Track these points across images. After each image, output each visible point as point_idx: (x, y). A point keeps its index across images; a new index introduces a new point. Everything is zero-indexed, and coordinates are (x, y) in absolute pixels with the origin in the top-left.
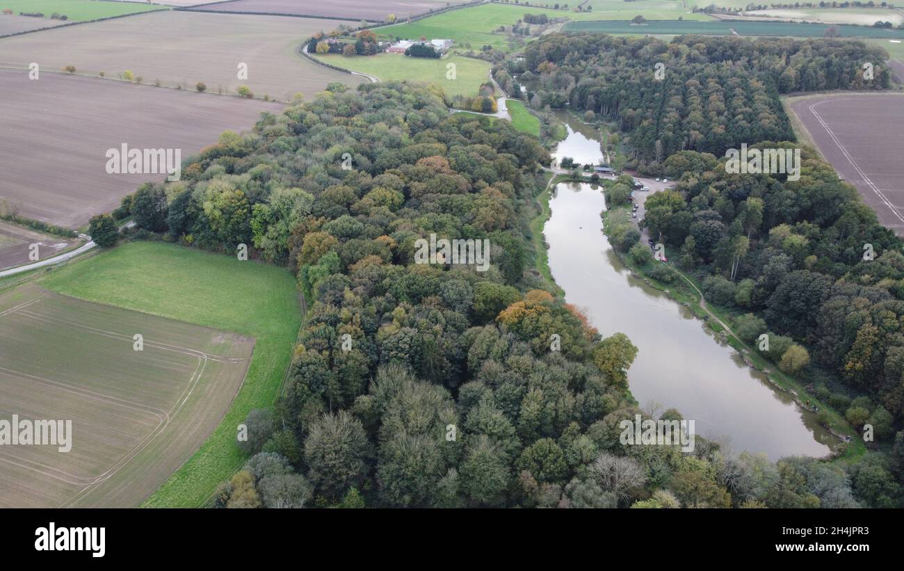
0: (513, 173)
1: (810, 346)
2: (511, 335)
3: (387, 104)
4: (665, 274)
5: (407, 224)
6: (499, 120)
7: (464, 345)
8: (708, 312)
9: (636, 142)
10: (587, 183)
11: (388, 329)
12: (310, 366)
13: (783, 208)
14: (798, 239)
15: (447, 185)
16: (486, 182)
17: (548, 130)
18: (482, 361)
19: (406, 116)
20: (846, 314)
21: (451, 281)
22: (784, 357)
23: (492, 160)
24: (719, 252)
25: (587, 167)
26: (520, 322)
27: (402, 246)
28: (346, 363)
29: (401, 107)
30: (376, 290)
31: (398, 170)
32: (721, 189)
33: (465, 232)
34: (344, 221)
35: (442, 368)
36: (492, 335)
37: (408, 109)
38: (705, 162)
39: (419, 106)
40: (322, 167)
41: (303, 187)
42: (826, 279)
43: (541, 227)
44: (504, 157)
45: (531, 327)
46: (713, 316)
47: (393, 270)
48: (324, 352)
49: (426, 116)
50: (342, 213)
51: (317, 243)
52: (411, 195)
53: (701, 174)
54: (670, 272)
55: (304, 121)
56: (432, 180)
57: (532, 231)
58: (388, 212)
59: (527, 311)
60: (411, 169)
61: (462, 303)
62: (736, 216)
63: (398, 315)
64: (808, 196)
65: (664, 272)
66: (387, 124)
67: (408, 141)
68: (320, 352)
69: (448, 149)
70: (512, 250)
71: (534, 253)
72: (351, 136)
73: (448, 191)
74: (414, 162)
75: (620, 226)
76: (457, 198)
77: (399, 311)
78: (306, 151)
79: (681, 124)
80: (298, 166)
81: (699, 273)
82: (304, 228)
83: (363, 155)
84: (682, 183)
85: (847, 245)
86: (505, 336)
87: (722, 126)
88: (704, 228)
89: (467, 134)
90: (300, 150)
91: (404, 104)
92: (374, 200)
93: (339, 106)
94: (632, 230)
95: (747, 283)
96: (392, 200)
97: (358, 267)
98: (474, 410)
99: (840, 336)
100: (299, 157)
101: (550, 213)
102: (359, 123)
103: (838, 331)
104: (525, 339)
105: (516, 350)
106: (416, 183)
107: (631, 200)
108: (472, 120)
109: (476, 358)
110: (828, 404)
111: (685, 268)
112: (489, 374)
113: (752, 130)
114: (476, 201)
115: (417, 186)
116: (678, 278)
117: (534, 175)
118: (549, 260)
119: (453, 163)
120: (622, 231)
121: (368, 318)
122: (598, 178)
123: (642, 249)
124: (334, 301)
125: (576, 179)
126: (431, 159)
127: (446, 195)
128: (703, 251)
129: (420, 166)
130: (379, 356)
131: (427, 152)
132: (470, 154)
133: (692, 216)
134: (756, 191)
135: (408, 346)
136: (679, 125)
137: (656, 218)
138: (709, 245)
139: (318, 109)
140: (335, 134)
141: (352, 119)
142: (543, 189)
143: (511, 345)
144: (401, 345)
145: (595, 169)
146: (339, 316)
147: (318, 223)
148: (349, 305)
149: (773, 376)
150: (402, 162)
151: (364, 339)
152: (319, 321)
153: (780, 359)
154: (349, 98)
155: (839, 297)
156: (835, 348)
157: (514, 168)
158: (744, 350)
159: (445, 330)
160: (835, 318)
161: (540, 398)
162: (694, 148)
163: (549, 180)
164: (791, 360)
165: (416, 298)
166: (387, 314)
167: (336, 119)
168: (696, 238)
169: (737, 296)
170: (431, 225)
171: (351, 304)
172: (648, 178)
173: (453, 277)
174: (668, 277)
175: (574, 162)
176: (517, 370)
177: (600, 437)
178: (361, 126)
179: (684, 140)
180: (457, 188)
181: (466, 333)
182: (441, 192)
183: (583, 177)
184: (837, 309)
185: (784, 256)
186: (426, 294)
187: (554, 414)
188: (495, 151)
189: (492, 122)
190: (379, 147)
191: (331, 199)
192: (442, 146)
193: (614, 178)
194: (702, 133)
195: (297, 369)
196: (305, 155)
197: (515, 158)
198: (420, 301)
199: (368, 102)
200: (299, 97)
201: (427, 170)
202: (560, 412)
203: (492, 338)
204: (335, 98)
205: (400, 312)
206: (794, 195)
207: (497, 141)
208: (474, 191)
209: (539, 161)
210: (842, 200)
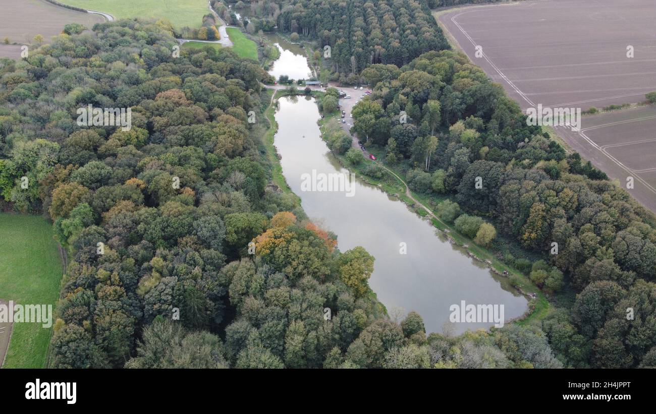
0: (242, 96)
1: (493, 220)
2: (265, 268)
3: (122, 42)
4: (376, 172)
5: (153, 162)
6: (223, 49)
7: (224, 282)
8: (414, 200)
9: (336, 58)
10: (302, 95)
11: (148, 283)
12: (70, 345)
13: (454, 106)
14: (471, 133)
15: (186, 117)
16: (221, 109)
17: (264, 52)
18: (243, 297)
19: (141, 52)
20: (520, 195)
21: (203, 219)
22: (478, 234)
23: (222, 87)
24: (416, 150)
25: (300, 82)
26: (272, 252)
27: (152, 186)
28: (109, 329)
29: (135, 44)
30: (132, 238)
31: (139, 107)
32: (407, 95)
33: (209, 161)
34: (92, 167)
35: (207, 309)
36: (249, 270)
37: (142, 46)
38: (391, 72)
39: (151, 42)
40: (65, 111)
41: (46, 136)
42: (500, 167)
43: (271, 140)
44: (232, 83)
45: (282, 257)
46: (418, 203)
47: (146, 214)
48: (85, 322)
49: (160, 51)
50: (90, 158)
51: (67, 196)
52: (154, 129)
53: (390, 83)
54: (380, 170)
55: (44, 65)
56: (172, 114)
57: (265, 144)
58: (135, 151)
59: (277, 241)
60: (151, 104)
61: (215, 238)
62: (422, 117)
63: (156, 265)
64: (471, 95)
65: (376, 170)
66: (124, 62)
67: (145, 76)
68: (80, 323)
69: (183, 81)
70: (253, 174)
71: (270, 166)
72: (91, 77)
73: (188, 122)
74: (153, 97)
75: (336, 134)
76: (198, 128)
77: (156, 261)
78: (47, 97)
79: (367, 41)
80: (39, 113)
81: (402, 166)
82: (53, 178)
83: (104, 94)
84: (378, 93)
85: (506, 134)
86: (260, 269)
87: (397, 40)
88: (402, 131)
89: (198, 64)
90: (42, 96)
91: (138, 40)
92: (119, 140)
93: (77, 47)
94: (345, 137)
95: (440, 173)
96: (137, 138)
97: (111, 216)
98: (242, 353)
99: (517, 213)
100: (41, 103)
101: (277, 126)
102: (98, 63)
103: (515, 209)
104: (278, 269)
105: (272, 284)
106: (158, 118)
107: (339, 107)
108: (200, 51)
109: (237, 295)
110: (514, 267)
111: (390, 164)
112: (252, 310)
113: (419, 42)
114: (214, 130)
115: (159, 121)
116: (387, 173)
117: (259, 94)
118: (283, 170)
119: (189, 94)
120: (338, 138)
121: (127, 273)
122: (310, 91)
123: (356, 152)
124: (90, 258)
125: (293, 93)
126: (168, 93)
127: (187, 126)
128: (403, 149)
129: (160, 101)
130: (143, 311)
131: (163, 86)
132: (203, 83)
133: (390, 121)
134: (432, 95)
135: (170, 297)
136: (366, 43)
137: (363, 125)
138: (406, 144)
139: (56, 52)
140: (75, 76)
141: (91, 59)
142: (267, 106)
143: (267, 277)
144: (163, 297)
145: (307, 83)
146: (96, 276)
147: (66, 171)
148: (106, 261)
149: (472, 250)
150: (143, 98)
151: (125, 298)
152: (76, 285)
153: (475, 236)
154: (85, 39)
155: (511, 181)
156: (514, 223)
157: (242, 92)
158: (446, 230)
159: (204, 270)
160: (512, 199)
161: (302, 329)
162: (379, 61)
163: (271, 96)
164: (484, 236)
165: (171, 240)
166: (145, 265)
167: (75, 61)
168: (396, 139)
169: (433, 185)
170: (176, 160)
171: (108, 260)
172: (348, 87)
173: (204, 214)
174: (379, 174)
175: (289, 79)
176: (277, 303)
177: (360, 357)
178: (100, 66)
179: (371, 54)
180: (195, 117)
181: (224, 270)
182: (181, 124)
183: (299, 91)
184: (512, 192)
185: (465, 150)
186: (182, 235)
187: (316, 342)
188: (223, 78)
189: (217, 50)
190: (120, 86)
191: (77, 145)
192: (177, 79)
193: (322, 90)
194: (384, 47)
195: (57, 350)
196: (47, 101)
197: (242, 82)
198: (176, 244)
199: (103, 41)
200: (39, 39)
201: (166, 103)
202: (321, 338)
203: (249, 273)
204: (72, 40)
205: (158, 262)
206: (460, 95)
207: (224, 69)
208: (211, 118)
209: (262, 81)
210: (495, 96)
